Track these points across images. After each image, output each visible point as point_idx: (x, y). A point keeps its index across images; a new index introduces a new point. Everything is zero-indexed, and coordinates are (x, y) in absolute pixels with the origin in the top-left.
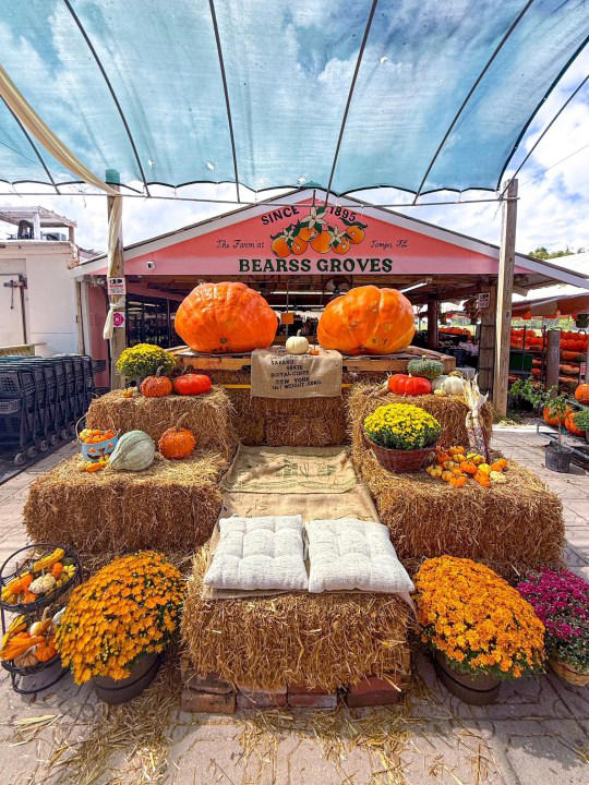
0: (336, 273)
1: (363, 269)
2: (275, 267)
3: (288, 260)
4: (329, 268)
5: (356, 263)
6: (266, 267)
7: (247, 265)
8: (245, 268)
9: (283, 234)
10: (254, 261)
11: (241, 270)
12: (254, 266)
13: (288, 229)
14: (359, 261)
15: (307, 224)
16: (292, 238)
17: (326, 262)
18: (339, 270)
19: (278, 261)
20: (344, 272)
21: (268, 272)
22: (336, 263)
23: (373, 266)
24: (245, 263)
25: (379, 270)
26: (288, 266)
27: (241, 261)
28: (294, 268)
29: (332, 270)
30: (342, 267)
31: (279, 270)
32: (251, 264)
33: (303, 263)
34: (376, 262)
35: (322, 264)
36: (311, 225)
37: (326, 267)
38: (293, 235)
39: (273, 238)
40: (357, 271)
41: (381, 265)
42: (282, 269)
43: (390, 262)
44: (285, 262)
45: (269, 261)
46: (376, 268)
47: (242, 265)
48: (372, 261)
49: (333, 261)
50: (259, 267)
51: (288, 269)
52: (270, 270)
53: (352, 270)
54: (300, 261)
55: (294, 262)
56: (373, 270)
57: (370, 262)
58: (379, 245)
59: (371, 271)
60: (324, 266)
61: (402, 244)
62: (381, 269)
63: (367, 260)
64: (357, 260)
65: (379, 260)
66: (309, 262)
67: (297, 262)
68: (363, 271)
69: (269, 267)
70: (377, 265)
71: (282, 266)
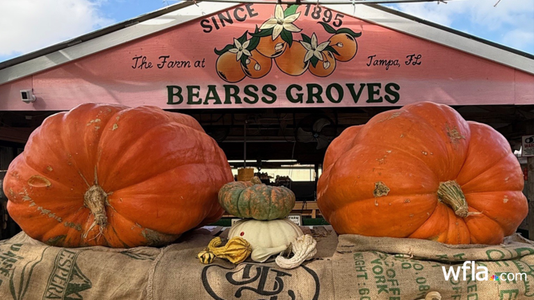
0: (316, 105)
1: (356, 98)
2: (223, 99)
3: (241, 86)
4: (305, 98)
5: (346, 91)
6: (208, 98)
7: (179, 94)
8: (176, 99)
9: (234, 46)
10: (190, 88)
11: (170, 102)
12: (190, 95)
13: (242, 40)
14: (350, 86)
15: (269, 32)
16: (247, 53)
17: (300, 88)
18: (320, 101)
19: (227, 88)
20: (327, 104)
21: (211, 105)
22: (315, 91)
23: (371, 93)
24: (175, 91)
25: (380, 100)
26: (242, 95)
27: (170, 89)
28: (252, 99)
29: (310, 101)
30: (323, 96)
31: (228, 101)
32: (185, 94)
33: (264, 91)
34: (375, 88)
35: (294, 92)
36: (276, 34)
37: (300, 96)
38: (249, 49)
39: (219, 53)
40: (347, 102)
41: (383, 93)
42: (232, 99)
43: (397, 87)
44: (237, 90)
45: (212, 88)
46: (376, 97)
47: (171, 95)
48: (370, 86)
49: (310, 87)
50: (198, 97)
51: (242, 100)
52: (214, 101)
53: (339, 101)
54: (260, 88)
55: (251, 89)
56: (371, 100)
57: (366, 87)
58: (379, 63)
59: (368, 102)
60: (297, 94)
61: (414, 60)
62: (384, 98)
63: (363, 85)
64: (347, 85)
65: (379, 85)
66: (274, 88)
67: (256, 89)
68: (356, 102)
69: (213, 96)
70: (378, 92)
71: (232, 95)
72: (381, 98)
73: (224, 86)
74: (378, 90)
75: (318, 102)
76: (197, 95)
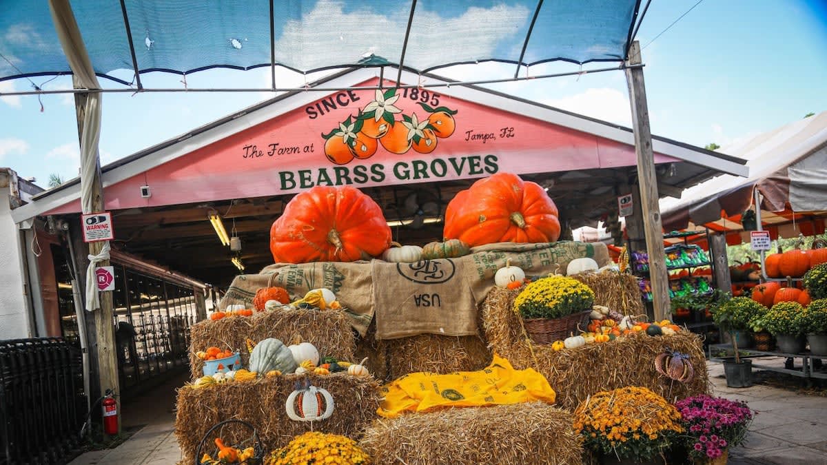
0: (422, 180)
1: (459, 171)
2: (334, 181)
3: (351, 167)
4: (412, 174)
5: (449, 165)
6: (319, 181)
7: (291, 180)
8: (289, 184)
9: (340, 130)
10: (301, 173)
11: (284, 187)
12: (303, 179)
14: (453, 161)
16: (353, 136)
17: (406, 165)
18: (426, 176)
19: (337, 170)
20: (433, 178)
22: (420, 167)
23: (472, 166)
24: (288, 176)
25: (481, 172)
26: (352, 176)
27: (282, 175)
28: (362, 179)
29: (417, 177)
30: (429, 171)
31: (339, 183)
32: (297, 178)
33: (373, 170)
34: (476, 161)
35: (401, 169)
36: (378, 116)
37: (407, 173)
39: (326, 137)
40: (451, 175)
41: (483, 165)
43: (495, 159)
44: (347, 171)
45: (323, 171)
46: (477, 169)
47: (283, 181)
48: (471, 159)
49: (415, 163)
50: (310, 180)
51: (353, 181)
52: (326, 183)
53: (443, 175)
54: (369, 167)
55: (360, 170)
56: (472, 172)
57: (467, 161)
58: (476, 137)
59: (470, 174)
60: (404, 171)
61: (508, 133)
62: (484, 169)
63: (464, 159)
64: (449, 159)
65: (479, 158)
66: (382, 167)
67: (365, 169)
68: (459, 174)
69: (324, 179)
70: (478, 165)
71: (342, 176)
72: (482, 170)
73: (335, 168)
74: (478, 163)
75: (424, 177)
76: (309, 179)
